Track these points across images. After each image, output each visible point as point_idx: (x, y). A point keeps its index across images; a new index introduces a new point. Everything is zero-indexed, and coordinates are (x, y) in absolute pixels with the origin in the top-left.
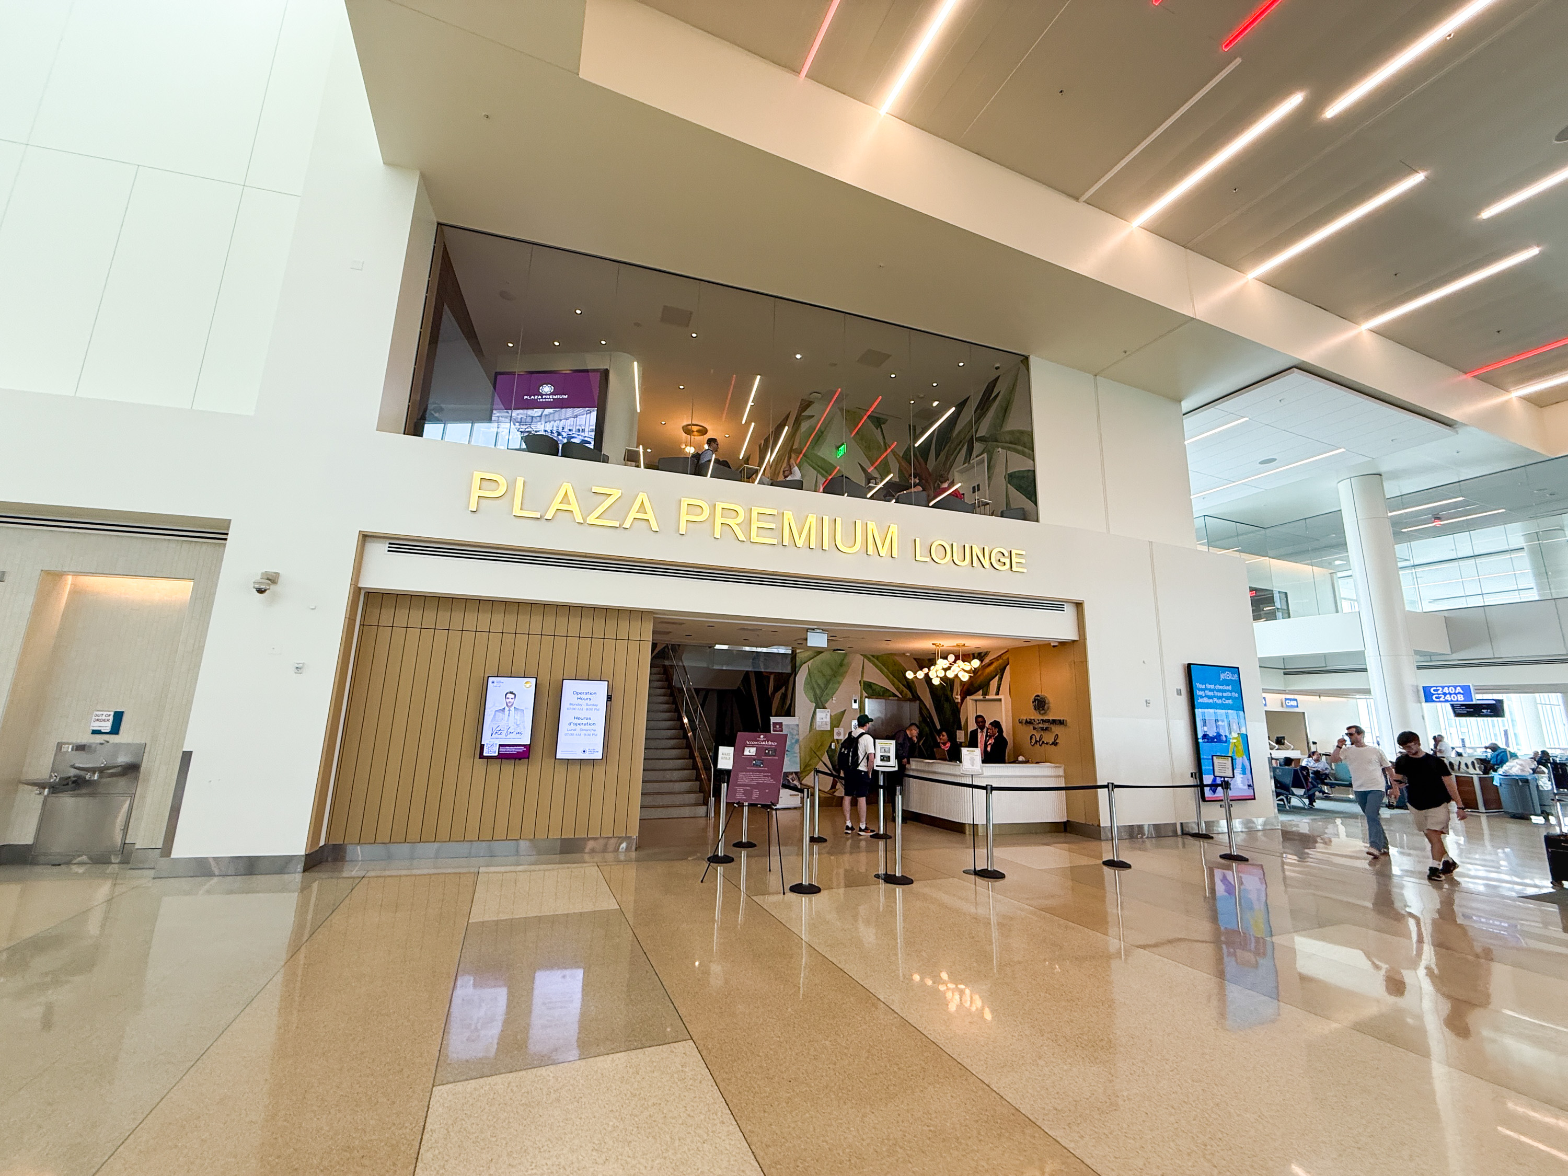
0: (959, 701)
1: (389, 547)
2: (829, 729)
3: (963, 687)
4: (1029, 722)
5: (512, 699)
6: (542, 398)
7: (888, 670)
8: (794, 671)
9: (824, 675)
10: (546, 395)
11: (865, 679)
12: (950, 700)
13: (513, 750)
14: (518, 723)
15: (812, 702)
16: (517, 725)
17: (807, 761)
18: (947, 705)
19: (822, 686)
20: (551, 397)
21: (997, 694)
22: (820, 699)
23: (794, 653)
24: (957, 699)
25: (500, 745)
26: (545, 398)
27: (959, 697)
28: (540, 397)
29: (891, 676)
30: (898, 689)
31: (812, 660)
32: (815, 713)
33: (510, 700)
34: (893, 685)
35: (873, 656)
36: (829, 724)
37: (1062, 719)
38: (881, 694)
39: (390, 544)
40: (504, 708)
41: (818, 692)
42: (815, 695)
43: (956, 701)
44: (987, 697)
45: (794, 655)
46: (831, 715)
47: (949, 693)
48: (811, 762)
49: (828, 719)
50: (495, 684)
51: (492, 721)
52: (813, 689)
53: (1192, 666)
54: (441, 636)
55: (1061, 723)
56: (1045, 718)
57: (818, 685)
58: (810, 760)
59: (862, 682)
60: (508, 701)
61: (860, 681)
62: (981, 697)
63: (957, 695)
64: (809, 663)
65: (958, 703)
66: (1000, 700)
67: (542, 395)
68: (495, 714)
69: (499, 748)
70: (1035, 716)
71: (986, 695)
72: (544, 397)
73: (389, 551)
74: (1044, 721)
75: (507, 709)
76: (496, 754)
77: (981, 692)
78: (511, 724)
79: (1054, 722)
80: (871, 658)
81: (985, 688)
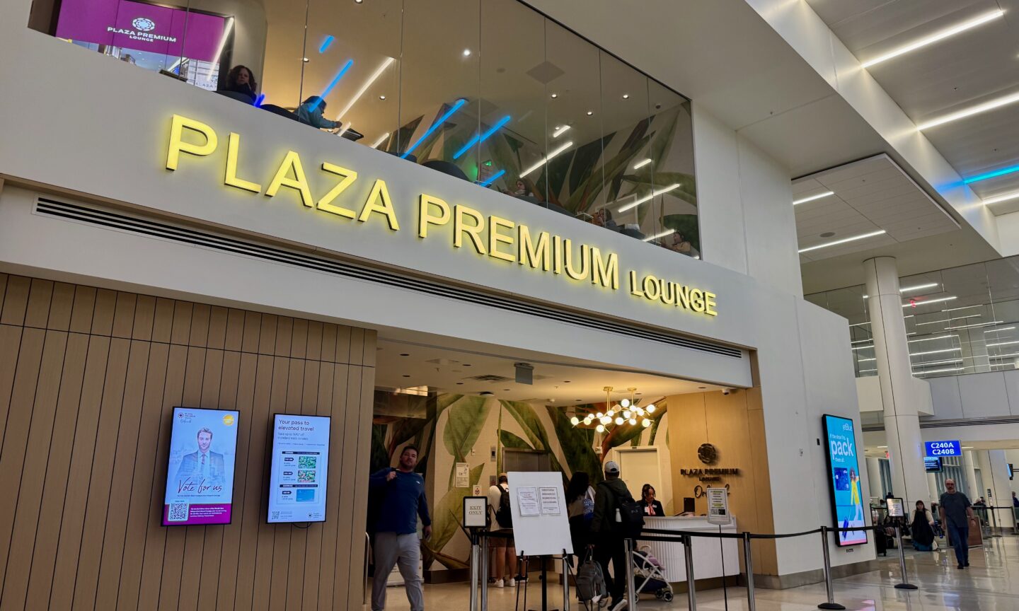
0: (601, 452)
1: (39, 205)
2: (468, 486)
3: (606, 437)
4: (693, 474)
5: (207, 439)
6: (136, 35)
7: (523, 419)
8: (433, 416)
9: (463, 423)
10: (143, 32)
11: (503, 428)
12: (586, 451)
13: (210, 513)
14: (216, 473)
15: (451, 454)
16: (214, 476)
17: (446, 526)
18: (584, 458)
19: (462, 435)
20: (150, 36)
21: (651, 443)
22: (459, 450)
23: (433, 396)
24: (598, 450)
25: (192, 506)
26: (142, 36)
27: (601, 448)
28: (133, 33)
29: (526, 426)
30: (532, 440)
31: (451, 405)
32: (454, 467)
33: (205, 441)
34: (528, 435)
35: (510, 402)
36: (468, 480)
37: (735, 468)
38: (517, 445)
39: (40, 199)
40: (197, 453)
41: (458, 442)
42: (455, 446)
43: (598, 452)
44: (638, 448)
45: (432, 397)
46: (470, 471)
47: (587, 445)
48: (449, 527)
49: (467, 475)
50: (184, 418)
51: (179, 471)
52: (453, 438)
53: (827, 417)
54: (99, 344)
55: (735, 472)
56: (713, 468)
57: (458, 434)
58: (449, 524)
59: (500, 432)
60: (201, 442)
61: (498, 431)
62: (631, 448)
63: (598, 446)
64: (450, 408)
65: (599, 455)
66: (655, 451)
67: (136, 31)
68: (184, 460)
69: (190, 510)
70: (700, 465)
71: (636, 445)
72: (139, 34)
73: (38, 210)
74: (711, 472)
75: (200, 454)
76: (186, 519)
77: (629, 442)
78: (206, 474)
79: (725, 472)
80: (508, 404)
81: (635, 439)
